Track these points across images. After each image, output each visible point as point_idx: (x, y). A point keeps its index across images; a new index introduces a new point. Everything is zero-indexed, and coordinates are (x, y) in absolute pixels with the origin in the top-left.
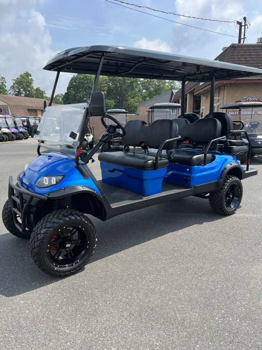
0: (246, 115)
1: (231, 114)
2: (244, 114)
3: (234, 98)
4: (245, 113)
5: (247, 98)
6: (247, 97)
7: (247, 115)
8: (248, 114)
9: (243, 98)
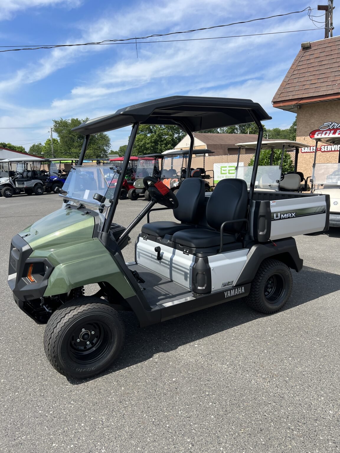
1: (305, 151)
2: (326, 150)
3: (309, 127)
6: (331, 123)
7: (331, 152)
9: (324, 124)
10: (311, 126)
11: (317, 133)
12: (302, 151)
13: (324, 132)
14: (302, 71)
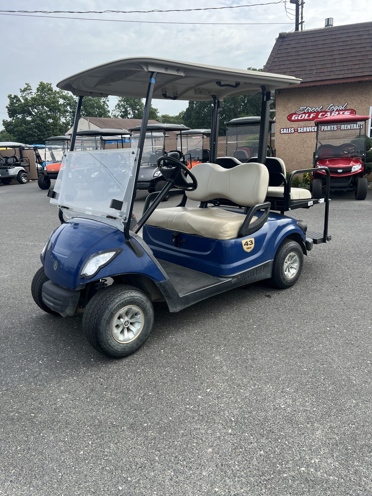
0: (305, 132)
1: (284, 133)
2: (302, 131)
6: (305, 107)
7: (306, 133)
8: (308, 131)
9: (300, 108)
10: (289, 109)
11: (294, 116)
12: (281, 132)
13: (300, 116)
14: (281, 59)
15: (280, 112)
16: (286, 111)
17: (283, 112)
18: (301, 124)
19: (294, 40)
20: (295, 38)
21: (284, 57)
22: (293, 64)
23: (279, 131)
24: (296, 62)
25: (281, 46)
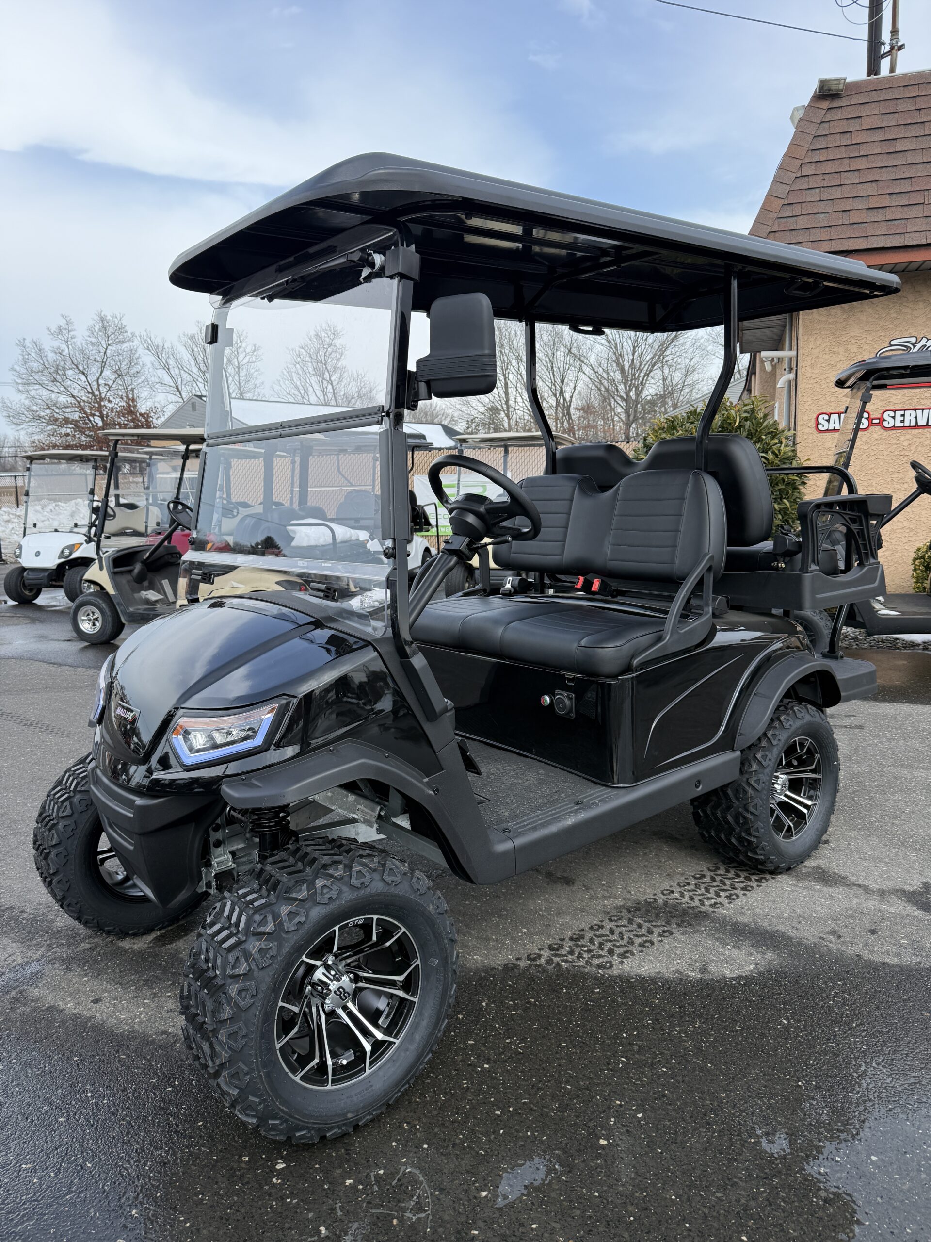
0: (910, 427)
1: (831, 428)
2: (898, 424)
3: (841, 350)
4: (903, 421)
5: (914, 344)
6: (913, 340)
7: (917, 431)
8: (923, 422)
9: (892, 343)
10: (850, 348)
12: (820, 427)
14: (829, 167)
15: (818, 357)
16: (839, 353)
17: (827, 356)
18: (893, 399)
19: (873, 105)
20: (875, 96)
21: (837, 162)
22: (874, 184)
23: (813, 421)
24: (885, 175)
25: (825, 125)
